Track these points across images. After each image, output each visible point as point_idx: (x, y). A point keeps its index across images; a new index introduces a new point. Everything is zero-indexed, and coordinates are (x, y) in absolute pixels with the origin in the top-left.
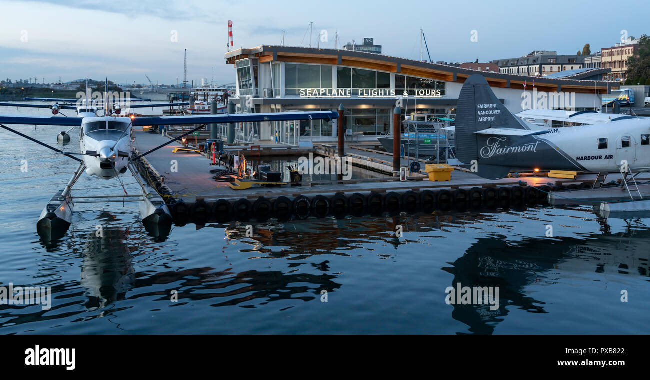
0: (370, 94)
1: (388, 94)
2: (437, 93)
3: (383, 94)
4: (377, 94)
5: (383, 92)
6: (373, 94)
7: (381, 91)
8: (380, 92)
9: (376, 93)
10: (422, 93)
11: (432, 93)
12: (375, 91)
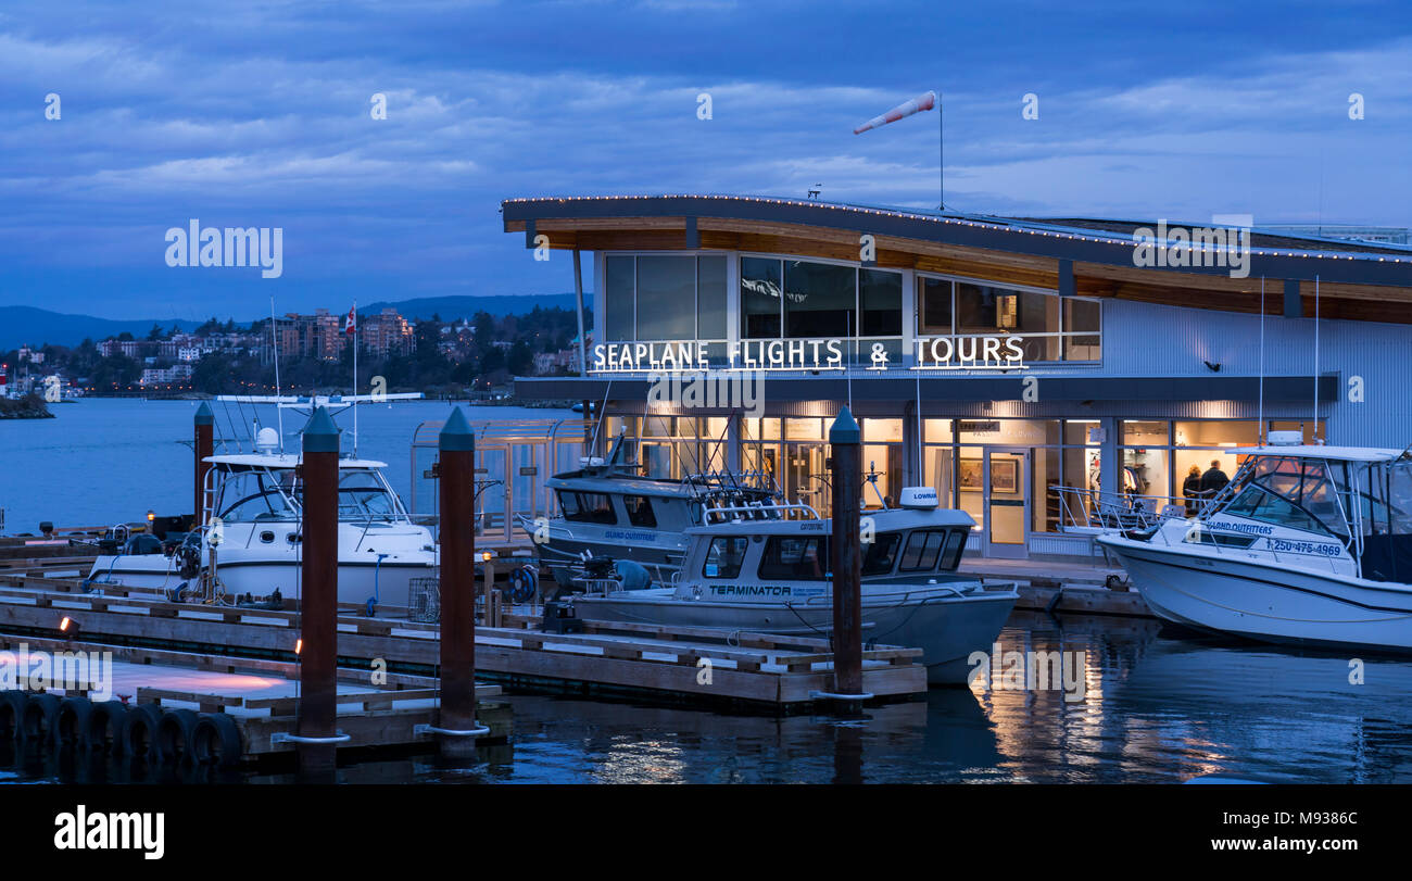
0: (762, 360)
1: (816, 359)
2: (1003, 350)
3: (802, 359)
4: (781, 360)
5: (801, 351)
6: (772, 360)
7: (796, 346)
8: (792, 352)
9: (781, 353)
10: (942, 350)
11: (986, 349)
12: (777, 348)
